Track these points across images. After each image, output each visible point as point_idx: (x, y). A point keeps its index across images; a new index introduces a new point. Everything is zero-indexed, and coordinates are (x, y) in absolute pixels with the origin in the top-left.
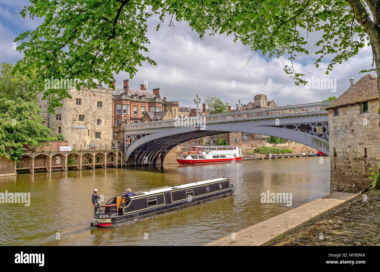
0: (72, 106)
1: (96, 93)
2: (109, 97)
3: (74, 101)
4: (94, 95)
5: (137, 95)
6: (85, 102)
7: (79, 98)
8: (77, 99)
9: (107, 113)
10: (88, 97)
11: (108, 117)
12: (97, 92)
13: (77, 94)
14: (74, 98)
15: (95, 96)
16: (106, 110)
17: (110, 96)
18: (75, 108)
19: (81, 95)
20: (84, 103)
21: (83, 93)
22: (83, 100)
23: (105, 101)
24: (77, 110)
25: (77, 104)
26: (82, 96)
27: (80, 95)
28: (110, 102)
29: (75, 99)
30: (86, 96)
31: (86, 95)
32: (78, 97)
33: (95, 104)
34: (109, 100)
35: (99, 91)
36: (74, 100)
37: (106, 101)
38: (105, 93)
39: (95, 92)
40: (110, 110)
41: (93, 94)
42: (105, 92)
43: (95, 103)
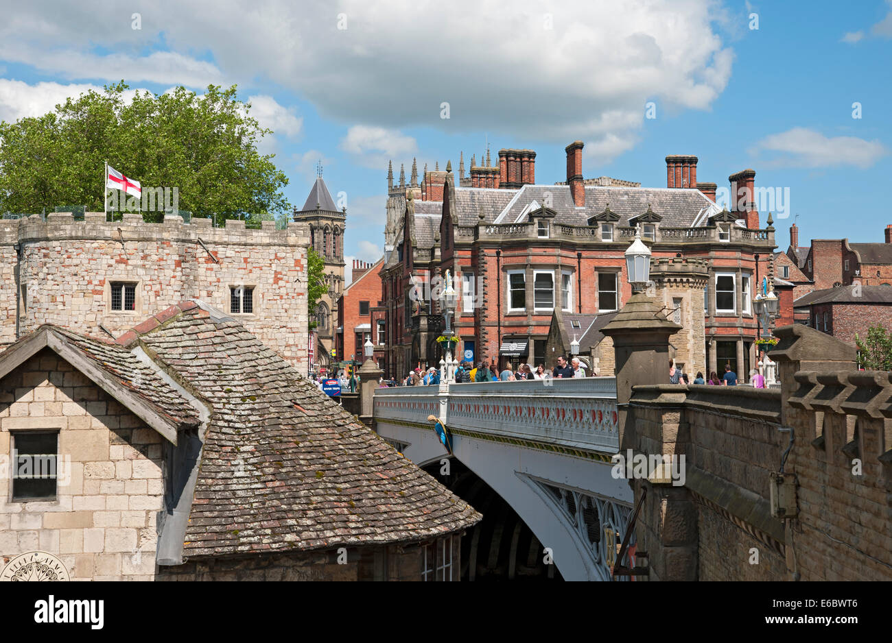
0: (91, 317)
1: (220, 249)
2: (292, 263)
3: (100, 293)
4: (212, 258)
5: (615, 217)
6: (157, 294)
7: (123, 277)
8: (116, 286)
9: (278, 336)
10: (169, 273)
11: (287, 354)
12: (226, 244)
13: (112, 262)
14: (102, 283)
15: (214, 266)
16: (277, 323)
17: (298, 256)
18: (106, 325)
19: (135, 266)
20: (153, 299)
21: (145, 258)
22: (148, 288)
23: (271, 281)
24: (114, 333)
25: (116, 305)
26: (141, 271)
27: (129, 268)
28: (297, 285)
29: (107, 289)
30: (161, 268)
31: (162, 263)
32: (121, 275)
33: (219, 301)
34: (292, 276)
35: (235, 239)
36: (98, 288)
37: (277, 280)
38: (269, 245)
39: (215, 243)
40: (298, 325)
41: (205, 254)
42: (267, 241)
43: (215, 294)
